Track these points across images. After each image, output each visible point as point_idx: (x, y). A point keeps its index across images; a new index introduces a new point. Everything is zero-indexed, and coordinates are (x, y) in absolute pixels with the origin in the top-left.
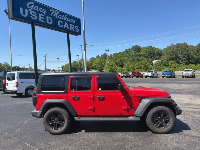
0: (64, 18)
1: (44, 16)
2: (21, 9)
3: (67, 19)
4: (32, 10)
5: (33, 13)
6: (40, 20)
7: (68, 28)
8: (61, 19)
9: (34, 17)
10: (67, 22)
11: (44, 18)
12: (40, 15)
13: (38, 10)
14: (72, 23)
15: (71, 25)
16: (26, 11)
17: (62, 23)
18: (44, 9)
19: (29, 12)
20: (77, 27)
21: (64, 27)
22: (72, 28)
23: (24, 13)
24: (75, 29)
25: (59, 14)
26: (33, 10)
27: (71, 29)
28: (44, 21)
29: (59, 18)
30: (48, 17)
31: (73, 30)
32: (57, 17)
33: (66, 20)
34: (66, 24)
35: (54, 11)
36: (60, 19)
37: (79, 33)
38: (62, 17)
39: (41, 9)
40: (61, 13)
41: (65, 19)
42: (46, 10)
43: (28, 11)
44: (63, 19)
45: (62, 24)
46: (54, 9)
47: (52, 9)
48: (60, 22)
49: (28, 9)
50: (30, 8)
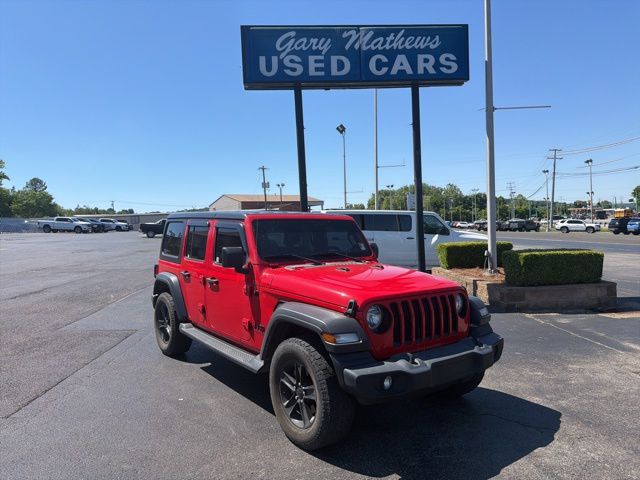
0: (392, 42)
1: (322, 58)
2: (262, 60)
3: (403, 43)
4: (288, 54)
5: (292, 61)
6: (312, 72)
7: (409, 71)
8: (380, 48)
9: (294, 70)
10: (404, 51)
11: (322, 65)
12: (312, 59)
13: (305, 49)
14: (427, 50)
15: (421, 58)
16: (275, 60)
17: (385, 59)
18: (323, 40)
19: (281, 62)
20: (447, 59)
21: (394, 71)
22: (426, 64)
23: (269, 67)
24: (437, 65)
25: (373, 38)
26: (293, 52)
27: (420, 71)
28: (323, 73)
29: (374, 48)
30: (334, 59)
31: (432, 71)
32: (365, 48)
33: (400, 48)
34: (401, 58)
35: (358, 31)
36: (377, 52)
37: (461, 76)
38: (384, 43)
39: (314, 41)
40: (382, 31)
41: (395, 45)
42: (329, 40)
43: (279, 59)
44: (387, 47)
45: (385, 65)
46: (357, 28)
47: (348, 30)
48: (378, 61)
49: (278, 54)
50: (284, 50)
